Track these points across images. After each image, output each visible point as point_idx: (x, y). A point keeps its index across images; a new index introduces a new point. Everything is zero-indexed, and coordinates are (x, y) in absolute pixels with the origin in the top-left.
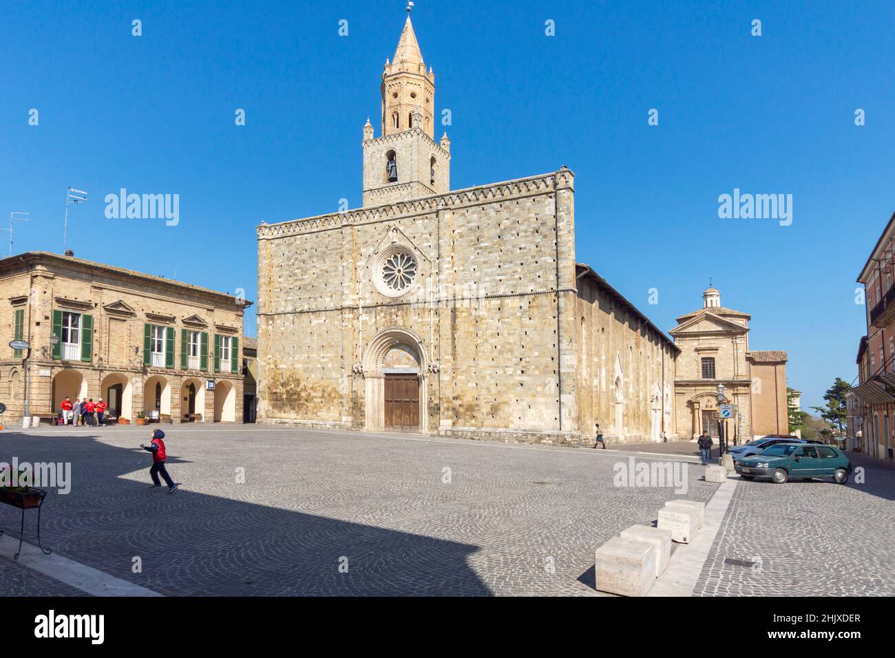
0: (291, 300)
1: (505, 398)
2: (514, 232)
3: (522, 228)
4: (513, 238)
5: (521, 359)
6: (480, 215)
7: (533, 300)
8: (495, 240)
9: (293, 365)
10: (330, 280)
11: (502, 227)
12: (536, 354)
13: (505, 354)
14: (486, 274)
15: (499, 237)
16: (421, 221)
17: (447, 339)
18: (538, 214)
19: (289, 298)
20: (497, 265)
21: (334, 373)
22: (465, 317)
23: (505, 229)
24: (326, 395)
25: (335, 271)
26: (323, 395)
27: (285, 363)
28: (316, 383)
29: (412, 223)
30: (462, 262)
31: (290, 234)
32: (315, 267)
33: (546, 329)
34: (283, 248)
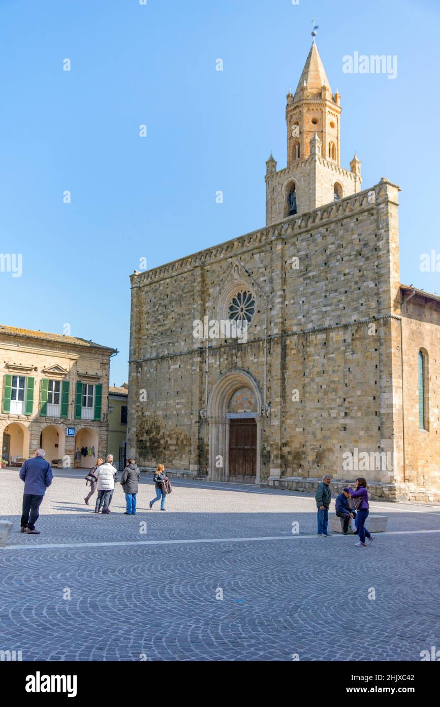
0: (155, 347)
1: (329, 444)
2: (339, 257)
3: (346, 251)
4: (338, 264)
5: (345, 400)
6: (309, 242)
7: (357, 331)
8: (322, 268)
9: (155, 412)
10: (185, 324)
11: (328, 252)
12: (359, 393)
13: (330, 394)
14: (314, 306)
15: (326, 264)
16: (258, 255)
17: (278, 380)
18: (361, 234)
19: (154, 344)
20: (323, 295)
21: (186, 420)
22: (294, 354)
23: (330, 254)
24: (179, 442)
25: (189, 314)
26: (177, 443)
27: (149, 411)
28: (171, 430)
29: (251, 259)
30: (292, 295)
31: (156, 280)
32: (173, 311)
33: (368, 364)
34: (150, 294)
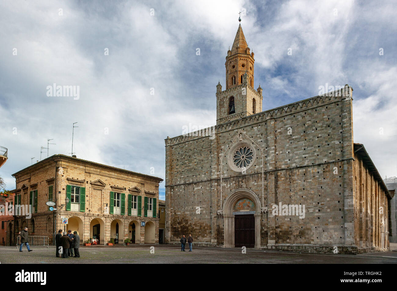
0: (183, 178)
1: (308, 226)
2: (314, 128)
3: (319, 125)
4: (313, 131)
5: (318, 203)
6: (292, 120)
7: (327, 167)
8: (302, 134)
9: (184, 212)
10: (204, 165)
11: (306, 126)
12: (328, 199)
13: (308, 201)
14: (297, 154)
15: (304, 132)
16: (256, 127)
17: (272, 194)
18: (330, 116)
19: (182, 176)
20: (303, 148)
21: (206, 216)
22: (283, 180)
23: (308, 127)
24: (202, 228)
25: (207, 160)
26: (201, 228)
27: (180, 212)
28: (197, 222)
29: (251, 129)
30: (281, 149)
31: (182, 142)
32: (196, 158)
33: (335, 184)
34: (179, 150)
